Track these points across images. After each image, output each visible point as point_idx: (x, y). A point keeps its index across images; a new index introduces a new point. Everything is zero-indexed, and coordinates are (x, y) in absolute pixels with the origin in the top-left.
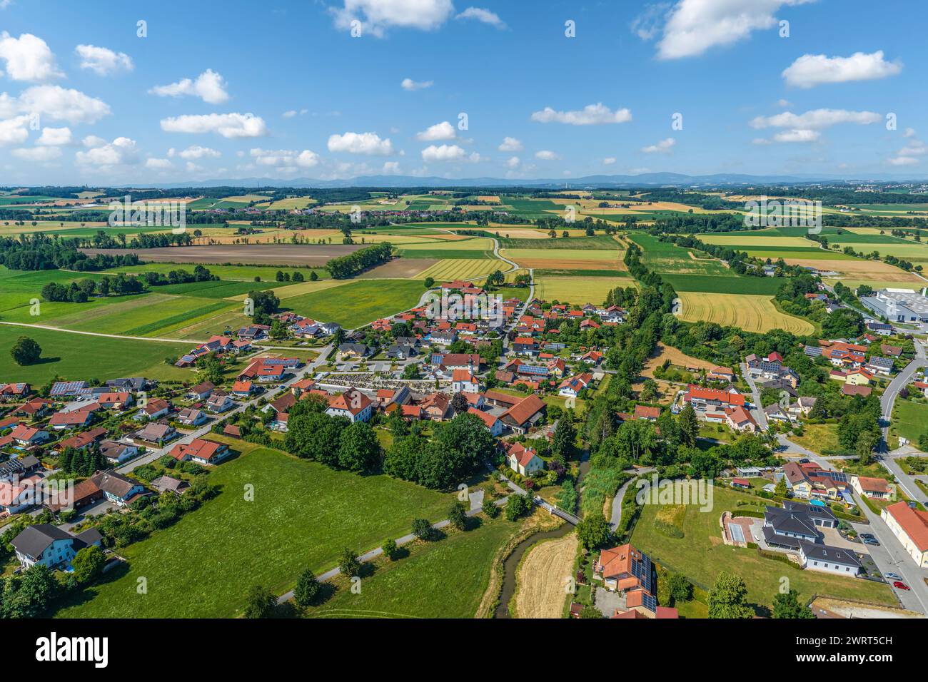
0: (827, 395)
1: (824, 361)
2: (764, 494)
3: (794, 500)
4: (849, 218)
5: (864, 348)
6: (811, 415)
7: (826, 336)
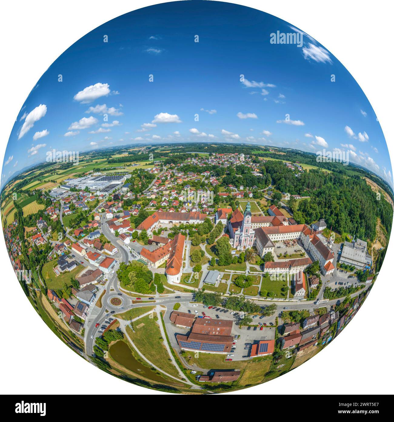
0: (52, 224)
1: (48, 215)
2: (55, 258)
3: (60, 256)
4: (43, 172)
5: (53, 207)
6: (52, 231)
7: (47, 207)
